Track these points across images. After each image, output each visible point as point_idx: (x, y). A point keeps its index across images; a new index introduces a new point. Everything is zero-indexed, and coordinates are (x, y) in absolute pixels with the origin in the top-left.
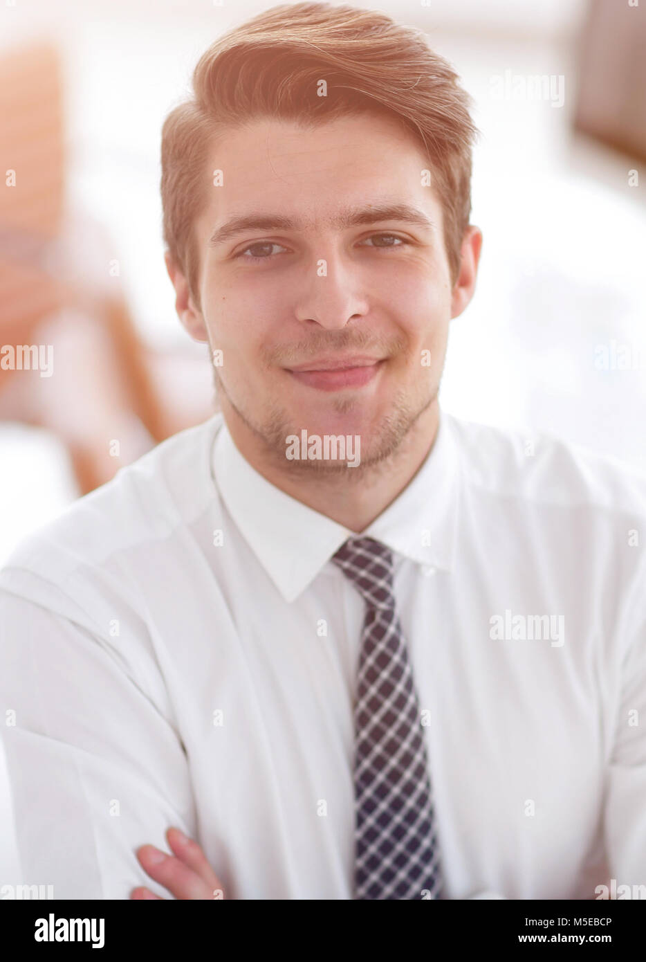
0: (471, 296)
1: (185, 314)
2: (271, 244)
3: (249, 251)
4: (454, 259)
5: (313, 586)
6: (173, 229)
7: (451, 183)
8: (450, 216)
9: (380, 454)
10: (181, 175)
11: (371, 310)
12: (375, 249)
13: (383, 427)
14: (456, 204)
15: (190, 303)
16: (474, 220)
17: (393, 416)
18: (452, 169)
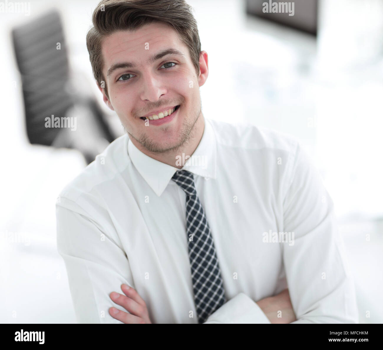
0: (207, 76)
1: (107, 102)
2: (129, 75)
3: (121, 78)
4: (196, 65)
5: (167, 189)
7: (189, 39)
8: (192, 51)
9: (181, 143)
11: (168, 91)
12: (166, 69)
13: (181, 133)
14: (193, 46)
16: (202, 49)
17: (183, 129)
18: (189, 34)
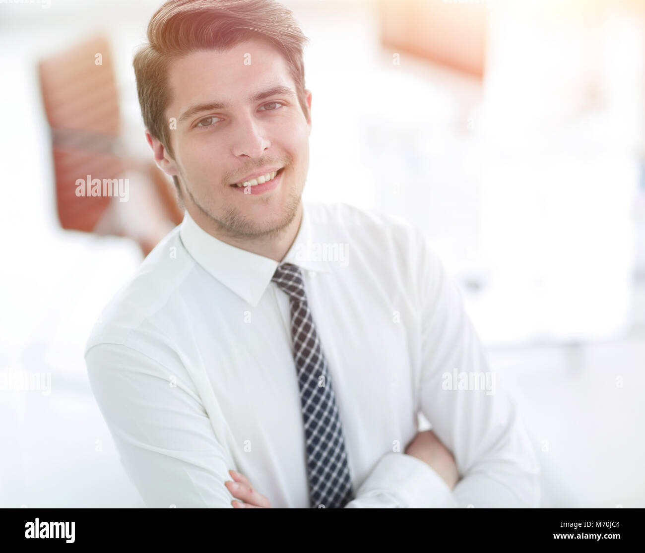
1: (162, 161)
2: (211, 118)
3: (200, 123)
6: (152, 117)
10: (153, 88)
11: (272, 144)
12: (268, 111)
15: (166, 154)
